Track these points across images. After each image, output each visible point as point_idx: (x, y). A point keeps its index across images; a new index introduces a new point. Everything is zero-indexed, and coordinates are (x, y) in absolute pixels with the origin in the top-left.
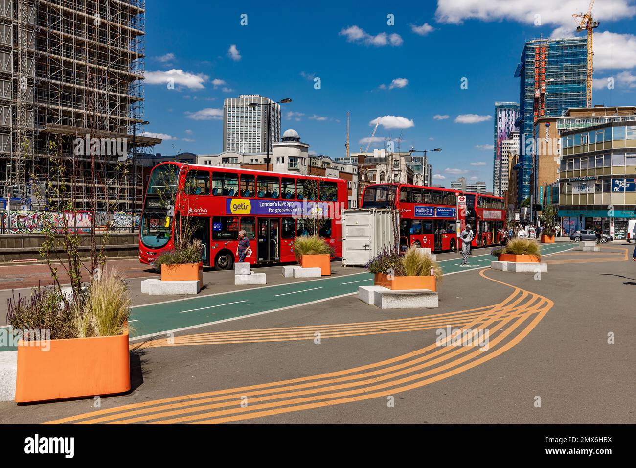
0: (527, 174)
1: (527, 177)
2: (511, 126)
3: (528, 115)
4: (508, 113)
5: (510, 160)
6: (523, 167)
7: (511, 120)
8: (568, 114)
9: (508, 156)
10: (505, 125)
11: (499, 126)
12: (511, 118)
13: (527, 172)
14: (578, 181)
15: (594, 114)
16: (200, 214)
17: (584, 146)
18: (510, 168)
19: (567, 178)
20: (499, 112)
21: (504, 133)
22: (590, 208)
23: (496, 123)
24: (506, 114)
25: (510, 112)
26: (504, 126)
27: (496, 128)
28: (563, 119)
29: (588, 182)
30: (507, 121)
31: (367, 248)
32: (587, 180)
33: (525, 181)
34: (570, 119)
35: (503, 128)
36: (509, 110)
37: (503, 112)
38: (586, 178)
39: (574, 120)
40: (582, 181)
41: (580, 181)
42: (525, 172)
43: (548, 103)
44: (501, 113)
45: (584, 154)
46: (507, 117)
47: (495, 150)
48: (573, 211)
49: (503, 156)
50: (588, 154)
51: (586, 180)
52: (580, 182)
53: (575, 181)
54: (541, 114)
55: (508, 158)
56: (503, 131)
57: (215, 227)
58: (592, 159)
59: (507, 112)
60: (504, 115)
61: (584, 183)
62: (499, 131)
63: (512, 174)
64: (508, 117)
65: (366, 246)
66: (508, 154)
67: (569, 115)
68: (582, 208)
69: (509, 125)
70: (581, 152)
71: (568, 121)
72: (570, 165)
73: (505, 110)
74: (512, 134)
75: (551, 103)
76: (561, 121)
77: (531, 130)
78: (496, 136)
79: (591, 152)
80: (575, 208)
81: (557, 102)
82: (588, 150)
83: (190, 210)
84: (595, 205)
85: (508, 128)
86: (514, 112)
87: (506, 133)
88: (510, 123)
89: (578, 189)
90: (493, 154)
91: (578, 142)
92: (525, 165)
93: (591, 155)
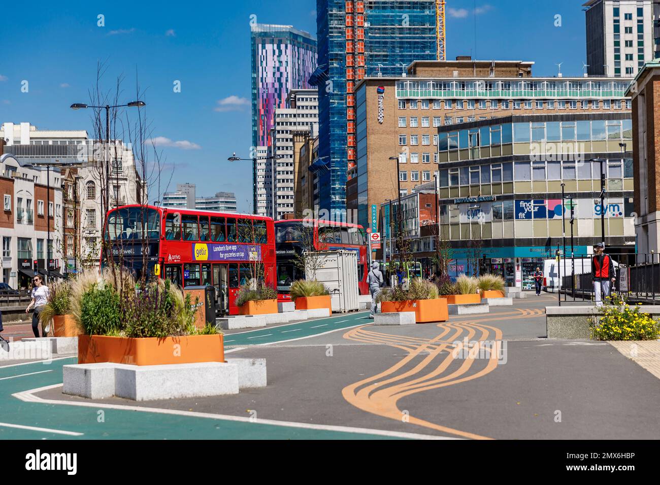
0: (338, 180)
1: (337, 186)
2: (285, 75)
3: (335, 65)
4: (279, 47)
5: (297, 150)
6: (329, 165)
7: (284, 64)
8: (412, 72)
9: (291, 140)
10: (274, 73)
11: (260, 76)
12: (283, 58)
13: (338, 175)
14: (466, 202)
15: (456, 73)
16: (175, 261)
17: (473, 149)
18: (297, 165)
19: (450, 198)
20: (260, 46)
21: (271, 91)
22: (487, 243)
23: (255, 69)
24: (274, 51)
25: (283, 46)
26: (270, 75)
27: (254, 78)
28: (406, 80)
29: (482, 204)
30: (277, 65)
31: (337, 292)
32: (481, 201)
33: (334, 194)
34: (417, 81)
35: (270, 79)
36: (280, 42)
37: (269, 47)
38: (479, 198)
39: (423, 83)
40: (473, 203)
41: (470, 202)
42: (333, 176)
43: (371, 42)
44: (263, 47)
45: (475, 162)
46: (275, 56)
47: (254, 126)
48: (461, 250)
49: (279, 139)
50: (480, 162)
51: (479, 202)
52: (469, 205)
53: (463, 203)
54: (359, 62)
55: (291, 144)
56: (270, 86)
57: (185, 275)
58: (486, 170)
59: (275, 46)
60: (270, 53)
61: (475, 206)
62: (260, 86)
63: (301, 178)
64: (279, 56)
65: (335, 290)
66: (291, 136)
67: (415, 73)
68: (475, 244)
69: (281, 74)
70: (470, 159)
71: (414, 84)
72: (455, 178)
73: (272, 42)
74: (293, 96)
75: (376, 42)
76: (402, 84)
77: (342, 95)
78: (255, 97)
79: (485, 158)
80: (464, 244)
81: (386, 43)
82: (479, 156)
83: (170, 258)
84: (494, 240)
85: (279, 80)
86: (289, 46)
87: (276, 89)
88: (282, 69)
89: (467, 216)
90: (251, 135)
91: (464, 142)
92: (333, 162)
93: (485, 164)
